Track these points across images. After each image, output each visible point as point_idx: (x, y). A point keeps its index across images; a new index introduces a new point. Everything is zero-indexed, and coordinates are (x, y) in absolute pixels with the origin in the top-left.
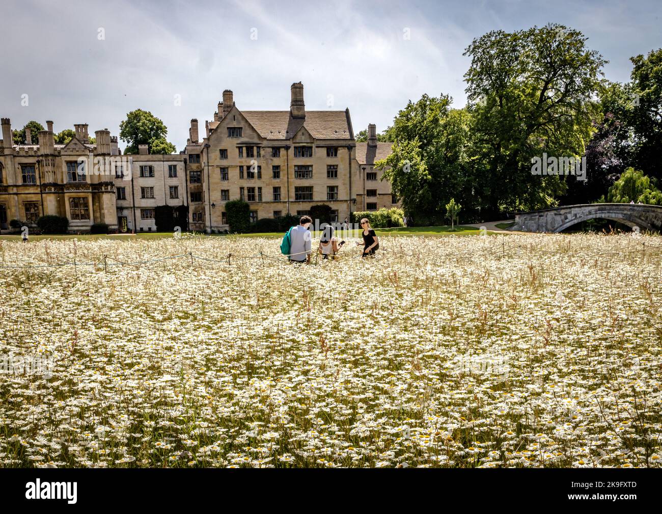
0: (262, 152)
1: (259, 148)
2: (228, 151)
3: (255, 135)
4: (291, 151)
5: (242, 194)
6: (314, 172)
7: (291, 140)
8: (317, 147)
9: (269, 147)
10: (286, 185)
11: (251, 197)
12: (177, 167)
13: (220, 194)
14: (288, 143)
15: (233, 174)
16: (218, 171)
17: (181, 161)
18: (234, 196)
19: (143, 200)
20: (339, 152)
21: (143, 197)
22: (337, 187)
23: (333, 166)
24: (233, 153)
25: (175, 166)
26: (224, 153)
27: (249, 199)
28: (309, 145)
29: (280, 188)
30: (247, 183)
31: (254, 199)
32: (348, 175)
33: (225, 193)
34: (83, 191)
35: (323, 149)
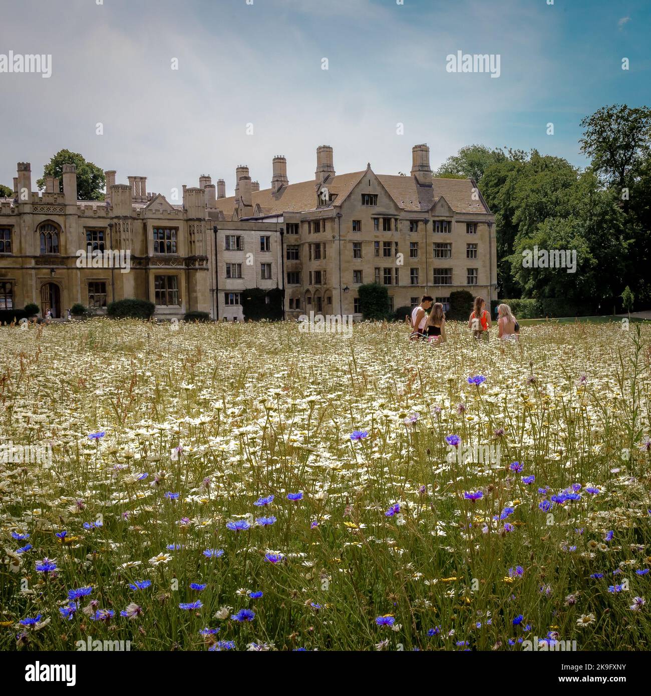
0: (399, 226)
1: (396, 220)
2: (363, 223)
3: (392, 205)
4: (430, 225)
5: (377, 277)
6: (453, 251)
7: (430, 212)
8: (457, 222)
9: (407, 220)
10: (425, 267)
11: (388, 280)
12: (271, 239)
13: (352, 274)
14: (426, 216)
15: (368, 251)
16: (351, 247)
17: (276, 231)
18: (368, 279)
19: (228, 281)
20: (479, 228)
21: (229, 276)
22: (477, 270)
23: (473, 244)
24: (368, 225)
25: (268, 238)
26: (357, 225)
27: (385, 283)
28: (448, 219)
29: (417, 269)
30: (384, 263)
31: (390, 283)
32: (488, 256)
33: (358, 274)
34: (174, 266)
35: (462, 224)
